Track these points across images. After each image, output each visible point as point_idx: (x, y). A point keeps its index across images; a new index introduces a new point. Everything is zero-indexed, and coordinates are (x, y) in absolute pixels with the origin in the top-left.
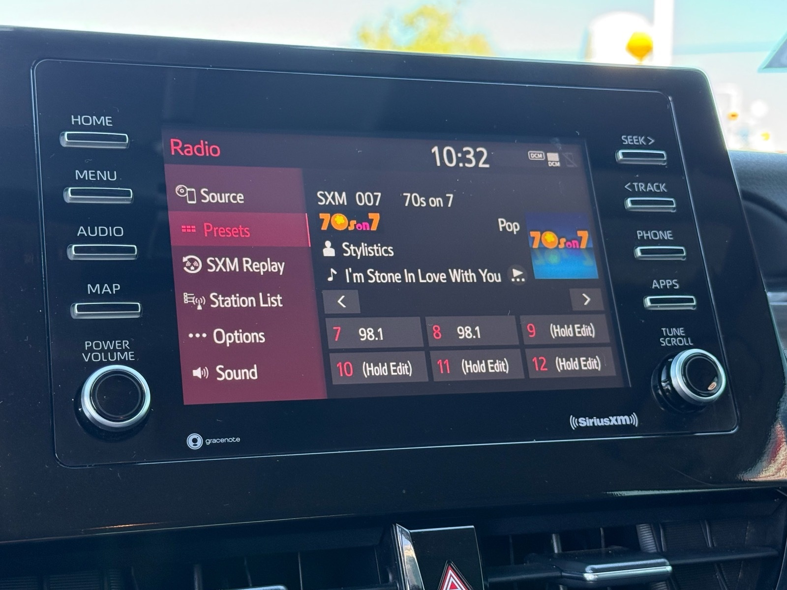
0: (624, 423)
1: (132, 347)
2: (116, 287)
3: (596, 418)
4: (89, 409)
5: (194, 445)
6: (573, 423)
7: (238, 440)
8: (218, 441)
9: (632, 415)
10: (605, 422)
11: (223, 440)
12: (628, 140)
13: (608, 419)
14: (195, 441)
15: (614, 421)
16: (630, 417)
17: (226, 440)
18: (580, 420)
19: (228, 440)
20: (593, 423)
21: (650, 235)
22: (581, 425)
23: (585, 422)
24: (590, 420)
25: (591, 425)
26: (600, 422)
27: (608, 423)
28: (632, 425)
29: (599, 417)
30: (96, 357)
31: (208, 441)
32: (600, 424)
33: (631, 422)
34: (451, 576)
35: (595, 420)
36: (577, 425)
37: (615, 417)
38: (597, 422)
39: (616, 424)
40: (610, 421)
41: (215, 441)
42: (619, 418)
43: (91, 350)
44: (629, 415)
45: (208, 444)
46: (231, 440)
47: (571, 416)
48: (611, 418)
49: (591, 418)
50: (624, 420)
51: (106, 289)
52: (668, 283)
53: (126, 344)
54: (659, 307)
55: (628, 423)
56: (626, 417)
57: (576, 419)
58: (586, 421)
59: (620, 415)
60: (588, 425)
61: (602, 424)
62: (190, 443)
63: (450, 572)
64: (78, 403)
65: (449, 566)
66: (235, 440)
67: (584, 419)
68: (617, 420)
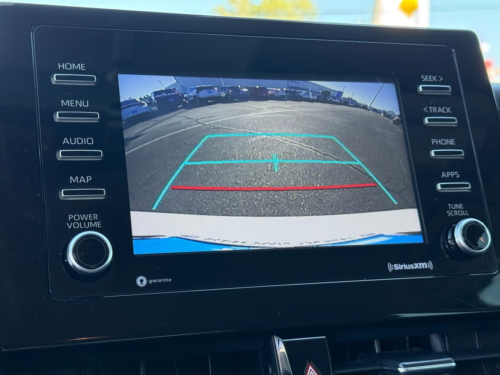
0: (423, 267)
1: (100, 219)
2: (89, 179)
3: (405, 264)
4: (72, 260)
5: (141, 284)
6: (390, 267)
7: (170, 280)
8: (157, 281)
9: (429, 262)
10: (411, 267)
11: (160, 281)
12: (425, 78)
13: (413, 265)
14: (142, 281)
15: (417, 266)
16: (428, 263)
17: (162, 280)
18: (395, 265)
19: (164, 281)
20: (403, 267)
21: (440, 142)
22: (395, 269)
23: (398, 267)
24: (401, 265)
25: (402, 269)
26: (408, 267)
27: (413, 268)
28: (429, 268)
29: (407, 264)
30: (76, 225)
31: (150, 281)
32: (407, 268)
33: (428, 267)
34: (311, 370)
35: (404, 266)
36: (393, 269)
37: (417, 264)
39: (418, 268)
40: (414, 266)
41: (155, 281)
42: (420, 264)
43: (73, 221)
44: (427, 262)
45: (150, 283)
46: (165, 280)
47: (389, 263)
48: (415, 264)
49: (402, 264)
50: (423, 265)
51: (82, 179)
52: (452, 174)
53: (96, 216)
54: (447, 190)
55: (426, 267)
56: (425, 263)
57: (392, 265)
58: (398, 266)
59: (421, 263)
60: (400, 269)
61: (409, 268)
62: (139, 283)
63: (310, 368)
64: (65, 256)
65: (310, 364)
66: (168, 280)
67: (397, 265)
68: (419, 266)
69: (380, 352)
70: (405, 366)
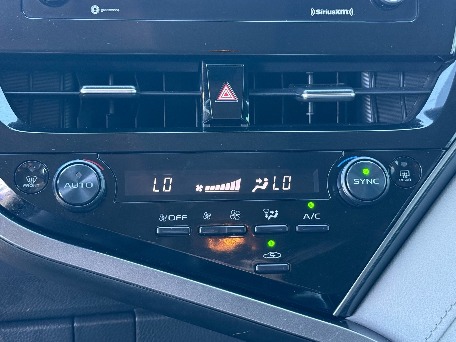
0: (344, 14)
3: (328, 10)
5: (95, 11)
6: (313, 12)
7: (118, 10)
8: (108, 10)
10: (333, 12)
11: (110, 10)
13: (335, 11)
14: (95, 9)
15: (338, 12)
16: (349, 10)
17: (112, 10)
18: (317, 11)
19: (113, 10)
20: (325, 13)
22: (317, 13)
23: (319, 12)
24: (323, 11)
25: (324, 14)
26: (329, 12)
27: (335, 13)
28: (349, 15)
29: (329, 9)
31: (102, 10)
32: (329, 14)
33: (349, 14)
34: (226, 89)
35: (326, 12)
36: (315, 14)
37: (339, 10)
38: (327, 12)
39: (339, 14)
40: (336, 12)
41: (106, 10)
42: (341, 11)
44: (348, 9)
45: (102, 11)
46: (114, 10)
47: (312, 8)
48: (336, 10)
49: (324, 9)
50: (344, 12)
55: (347, 14)
56: (346, 10)
57: (315, 10)
58: (321, 11)
59: (342, 9)
60: (322, 14)
61: (331, 13)
62: (93, 11)
63: (226, 87)
65: (226, 85)
66: (116, 10)
67: (319, 10)
68: (340, 12)
69: (312, 84)
70: (308, 93)
